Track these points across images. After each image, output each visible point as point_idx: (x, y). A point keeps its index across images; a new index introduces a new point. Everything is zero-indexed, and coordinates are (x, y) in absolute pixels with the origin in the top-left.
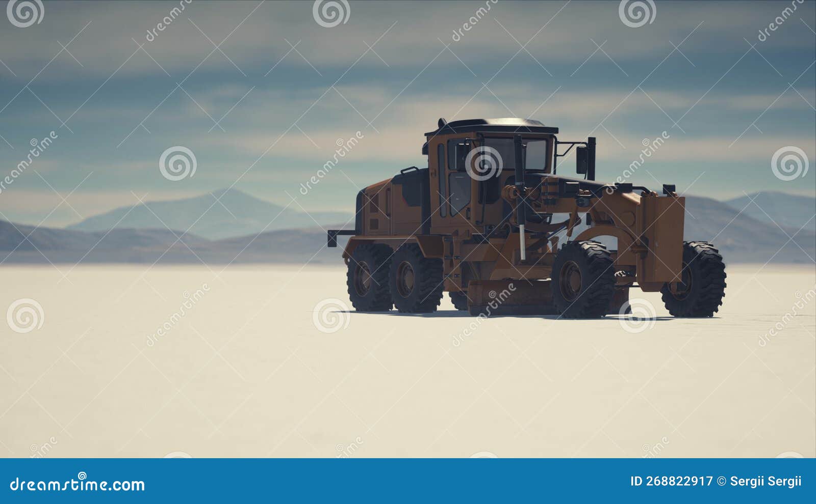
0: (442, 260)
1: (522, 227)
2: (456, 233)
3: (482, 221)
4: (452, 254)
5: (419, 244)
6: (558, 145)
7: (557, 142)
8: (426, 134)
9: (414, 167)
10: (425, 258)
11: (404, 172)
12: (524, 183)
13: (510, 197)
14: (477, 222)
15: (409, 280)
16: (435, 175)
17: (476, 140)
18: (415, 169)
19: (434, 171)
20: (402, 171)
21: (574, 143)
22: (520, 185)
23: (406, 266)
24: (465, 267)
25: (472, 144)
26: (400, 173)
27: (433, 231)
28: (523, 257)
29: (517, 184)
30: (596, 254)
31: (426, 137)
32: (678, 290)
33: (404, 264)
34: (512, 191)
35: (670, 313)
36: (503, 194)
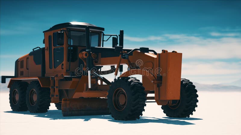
0: (50, 88)
1: (89, 72)
2: (57, 76)
3: (69, 70)
4: (54, 85)
5: (39, 81)
6: (104, 36)
7: (104, 35)
8: (44, 32)
9: (38, 47)
10: (42, 88)
11: (34, 50)
12: (91, 50)
13: (83, 57)
14: (67, 70)
15: (35, 98)
16: (48, 50)
17: (66, 31)
18: (38, 48)
19: (47, 48)
20: (33, 50)
21: (111, 35)
22: (89, 51)
23: (33, 91)
24: (61, 91)
25: (65, 32)
26: (33, 51)
27: (46, 75)
28: (90, 87)
29: (87, 50)
30: (135, 84)
31: (44, 33)
32: (172, 104)
33: (33, 90)
34: (84, 54)
35: (166, 115)
36: (80, 56)
